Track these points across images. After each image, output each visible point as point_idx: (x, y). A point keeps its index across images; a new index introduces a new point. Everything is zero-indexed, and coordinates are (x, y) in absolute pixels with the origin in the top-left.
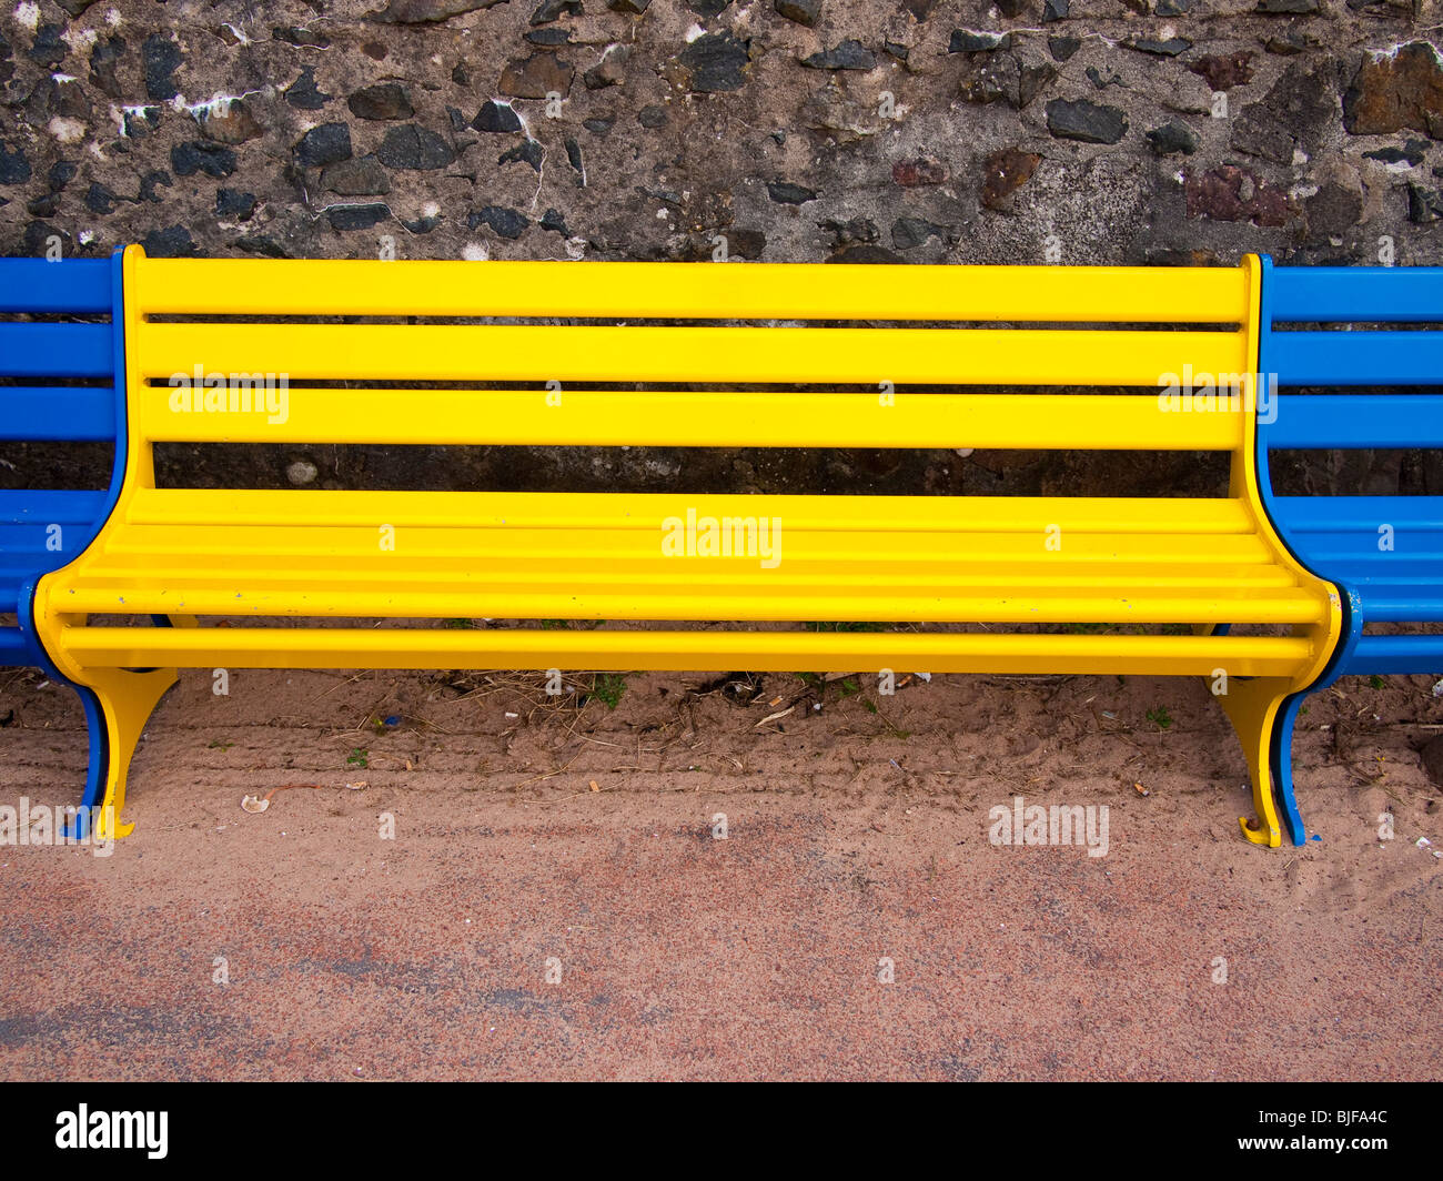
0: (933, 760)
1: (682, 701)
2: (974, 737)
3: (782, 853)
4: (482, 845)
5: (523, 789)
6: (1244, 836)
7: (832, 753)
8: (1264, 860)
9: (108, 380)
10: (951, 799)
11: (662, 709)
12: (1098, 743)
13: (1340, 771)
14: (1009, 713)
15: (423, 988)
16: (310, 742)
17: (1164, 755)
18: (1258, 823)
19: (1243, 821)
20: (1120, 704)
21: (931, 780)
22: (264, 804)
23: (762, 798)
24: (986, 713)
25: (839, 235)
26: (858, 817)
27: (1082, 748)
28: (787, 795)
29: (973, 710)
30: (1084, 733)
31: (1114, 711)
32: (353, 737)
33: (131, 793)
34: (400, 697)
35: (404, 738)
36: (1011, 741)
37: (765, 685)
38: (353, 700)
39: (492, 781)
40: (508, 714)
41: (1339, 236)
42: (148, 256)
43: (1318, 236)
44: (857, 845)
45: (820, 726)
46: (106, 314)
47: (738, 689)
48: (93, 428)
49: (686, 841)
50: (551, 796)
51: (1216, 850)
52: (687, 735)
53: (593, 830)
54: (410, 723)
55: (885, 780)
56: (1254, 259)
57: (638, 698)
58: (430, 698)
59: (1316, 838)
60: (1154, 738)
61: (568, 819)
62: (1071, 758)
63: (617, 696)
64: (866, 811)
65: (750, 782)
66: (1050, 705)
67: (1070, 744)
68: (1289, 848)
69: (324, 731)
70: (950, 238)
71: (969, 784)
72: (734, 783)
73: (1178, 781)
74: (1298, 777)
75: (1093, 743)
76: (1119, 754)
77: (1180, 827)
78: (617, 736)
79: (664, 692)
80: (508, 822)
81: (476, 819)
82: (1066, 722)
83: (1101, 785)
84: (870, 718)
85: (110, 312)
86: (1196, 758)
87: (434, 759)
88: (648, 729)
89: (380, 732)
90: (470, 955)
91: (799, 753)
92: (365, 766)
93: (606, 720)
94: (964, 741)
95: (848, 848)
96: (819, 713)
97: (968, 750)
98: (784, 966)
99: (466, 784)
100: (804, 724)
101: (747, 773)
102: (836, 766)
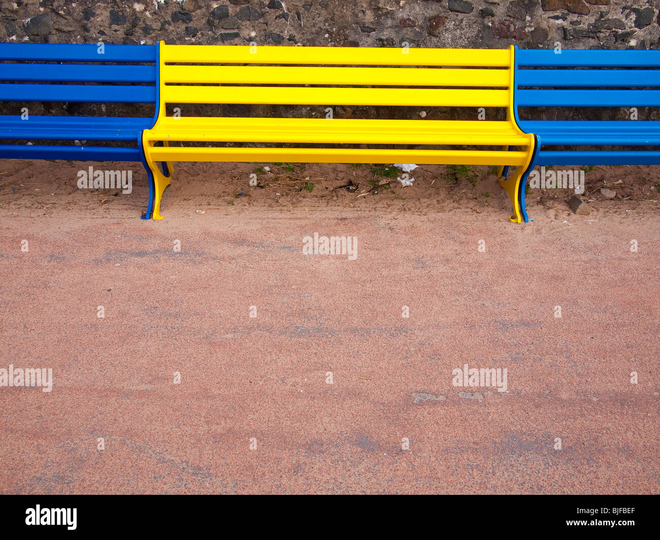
0: (413, 205)
1: (333, 190)
2: (427, 199)
3: (366, 223)
4: (273, 221)
5: (284, 210)
6: (510, 220)
7: (381, 203)
8: (515, 226)
9: (154, 83)
10: (419, 213)
11: (326, 192)
12: (466, 201)
13: (542, 207)
14: (438, 194)
15: (261, 247)
16: (215, 199)
17: (487, 204)
18: (514, 217)
19: (510, 217)
20: (473, 192)
21: (413, 209)
22: (204, 212)
23: (359, 212)
24: (430, 194)
25: (383, 43)
26: (390, 216)
27: (461, 202)
28: (368, 212)
29: (426, 193)
30: (461, 199)
31: (471, 194)
32: (228, 198)
33: (161, 210)
34: (242, 189)
35: (245, 199)
36: (438, 201)
37: (359, 187)
38: (227, 190)
39: (274, 208)
40: (277, 194)
41: (541, 44)
42: (166, 44)
43: (535, 44)
44: (390, 222)
45: (377, 197)
46: (154, 62)
47: (351, 188)
48: (149, 99)
49: (336, 221)
50: (293, 212)
51: (501, 224)
52: (335, 198)
53: (306, 218)
54: (246, 195)
55: (398, 209)
56: (512, 47)
57: (318, 189)
58: (252, 189)
59: (532, 221)
60: (484, 200)
61: (299, 216)
62: (457, 204)
63: (312, 189)
64: (392, 215)
65: (355, 209)
66: (451, 193)
67: (458, 201)
68: (523, 223)
69: (219, 197)
70: (418, 44)
71: (424, 210)
72: (351, 209)
73: (490, 209)
74: (528, 208)
75: (464, 201)
76: (472, 204)
77: (490, 219)
78: (313, 199)
79: (327, 188)
80: (281, 216)
81: (271, 216)
82: (456, 196)
83: (466, 210)
84: (393, 195)
85: (155, 62)
86: (497, 205)
87: (255, 204)
88: (323, 197)
89: (236, 197)
90: (274, 240)
91: (370, 203)
92: (233, 205)
93: (309, 194)
94: (423, 200)
95: (387, 222)
96: (377, 194)
97: (425, 203)
98: (368, 243)
99: (266, 209)
100: (372, 197)
101: (354, 207)
102: (383, 206)
